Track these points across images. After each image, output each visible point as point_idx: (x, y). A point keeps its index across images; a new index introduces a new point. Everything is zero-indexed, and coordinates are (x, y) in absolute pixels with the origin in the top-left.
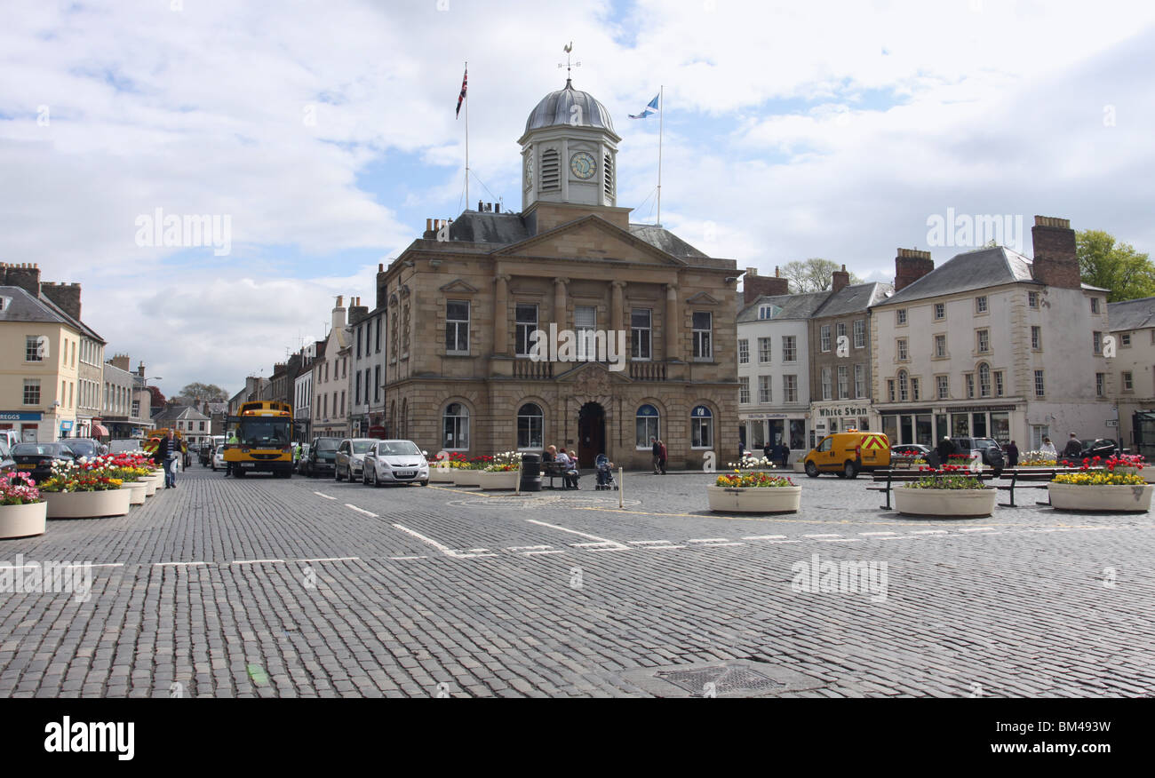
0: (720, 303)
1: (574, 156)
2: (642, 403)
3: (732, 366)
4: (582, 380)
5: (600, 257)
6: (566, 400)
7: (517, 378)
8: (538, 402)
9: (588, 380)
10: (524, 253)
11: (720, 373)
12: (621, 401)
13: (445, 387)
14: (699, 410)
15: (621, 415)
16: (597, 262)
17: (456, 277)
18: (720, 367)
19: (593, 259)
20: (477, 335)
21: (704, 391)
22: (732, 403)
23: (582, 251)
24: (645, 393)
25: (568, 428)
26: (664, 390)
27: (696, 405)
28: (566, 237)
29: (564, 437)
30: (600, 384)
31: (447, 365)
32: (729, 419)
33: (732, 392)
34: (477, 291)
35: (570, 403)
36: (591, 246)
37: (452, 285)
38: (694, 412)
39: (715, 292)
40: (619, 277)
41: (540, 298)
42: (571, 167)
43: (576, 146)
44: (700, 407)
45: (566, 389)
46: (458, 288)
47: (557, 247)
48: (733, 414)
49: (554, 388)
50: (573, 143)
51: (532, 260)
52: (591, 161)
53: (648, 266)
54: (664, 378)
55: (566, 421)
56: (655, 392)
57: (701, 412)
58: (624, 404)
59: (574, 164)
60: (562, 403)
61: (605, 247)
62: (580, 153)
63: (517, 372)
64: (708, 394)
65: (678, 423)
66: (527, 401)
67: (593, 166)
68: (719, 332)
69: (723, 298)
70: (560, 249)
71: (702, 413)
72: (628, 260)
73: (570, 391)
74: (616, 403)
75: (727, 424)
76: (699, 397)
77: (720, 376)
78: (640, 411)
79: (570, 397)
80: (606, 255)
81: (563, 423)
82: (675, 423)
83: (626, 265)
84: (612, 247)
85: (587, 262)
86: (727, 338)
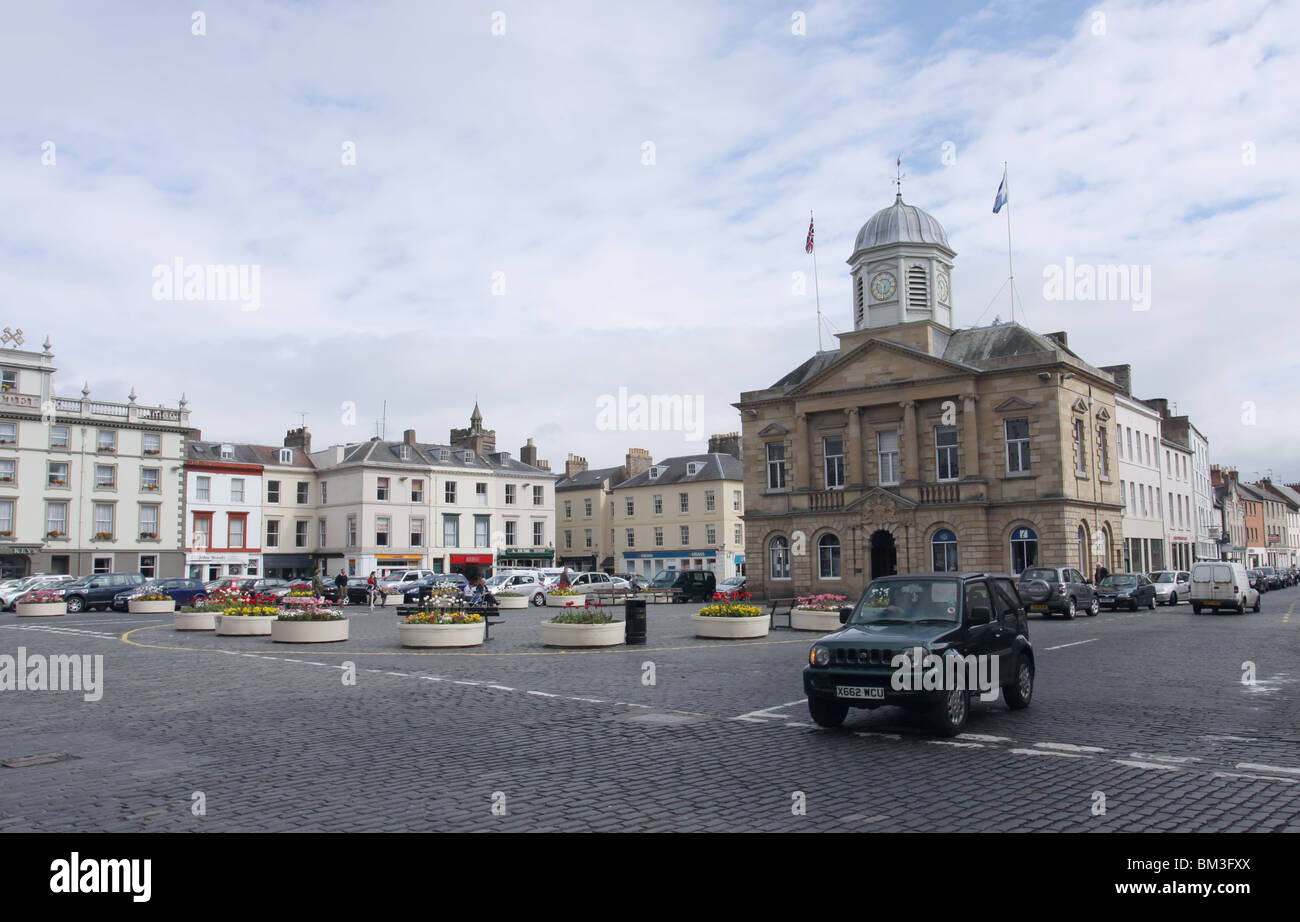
0: (1034, 406)
1: (875, 278)
2: (934, 528)
3: (1056, 477)
4: (869, 508)
5: (887, 380)
6: (854, 529)
7: (814, 512)
8: (833, 533)
9: (875, 509)
10: (817, 390)
11: (1040, 488)
12: (907, 527)
13: (765, 523)
14: (1021, 532)
15: (907, 542)
16: (885, 386)
17: (771, 422)
18: (1037, 480)
19: (881, 383)
20: (790, 472)
21: (1020, 510)
22: (1056, 522)
23: (869, 376)
24: (935, 517)
25: (856, 557)
26: (954, 513)
27: (1013, 526)
28: (853, 366)
29: (852, 566)
30: (886, 511)
31: (767, 502)
32: (1053, 542)
33: (1056, 509)
34: (787, 432)
35: (858, 532)
36: (879, 370)
37: (767, 430)
38: (1016, 534)
39: (1030, 392)
40: (908, 397)
41: (842, 430)
42: (872, 292)
43: (875, 267)
44: (1024, 528)
45: (854, 519)
46: (773, 432)
47: (845, 379)
48: (1058, 535)
49: (843, 518)
50: (872, 266)
51: (822, 395)
52: (891, 279)
53: (938, 379)
54: (958, 500)
55: (854, 550)
56: (946, 516)
57: (1024, 534)
58: (911, 530)
59: (874, 287)
60: (850, 532)
61: (892, 368)
62: (879, 275)
63: (814, 505)
64: (1025, 514)
65: (973, 549)
66: (824, 531)
67: (893, 284)
68: (1037, 439)
69: (1040, 399)
70: (849, 380)
71: (1026, 536)
72: (916, 377)
73: (857, 520)
74: (903, 530)
75: (1051, 547)
76: (1015, 518)
77: (1039, 491)
78: (937, 537)
79: (858, 526)
80: (893, 377)
81: (851, 552)
82: (970, 549)
83: (912, 384)
84: (900, 368)
85: (875, 387)
86: (1046, 445)
